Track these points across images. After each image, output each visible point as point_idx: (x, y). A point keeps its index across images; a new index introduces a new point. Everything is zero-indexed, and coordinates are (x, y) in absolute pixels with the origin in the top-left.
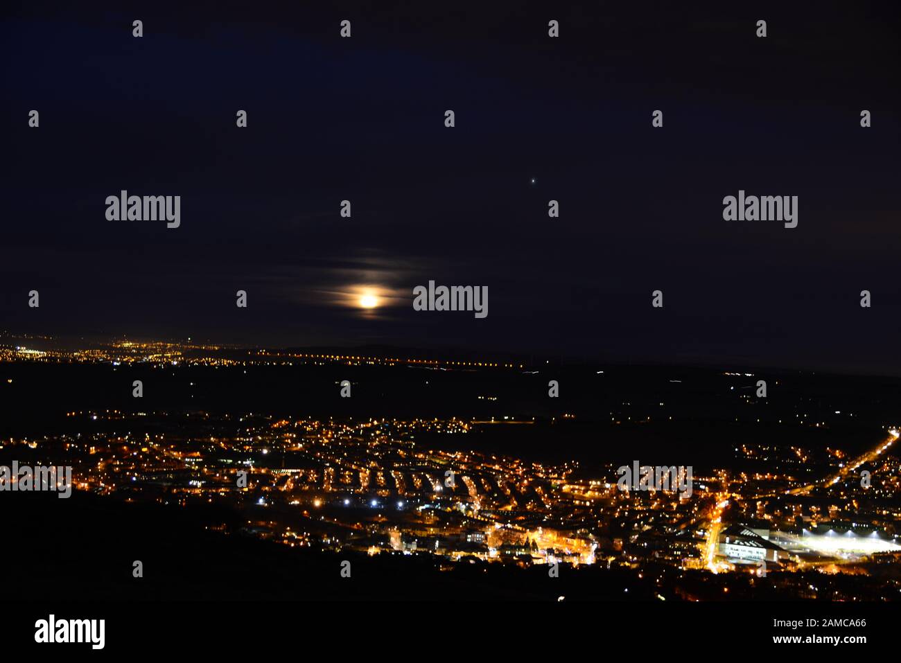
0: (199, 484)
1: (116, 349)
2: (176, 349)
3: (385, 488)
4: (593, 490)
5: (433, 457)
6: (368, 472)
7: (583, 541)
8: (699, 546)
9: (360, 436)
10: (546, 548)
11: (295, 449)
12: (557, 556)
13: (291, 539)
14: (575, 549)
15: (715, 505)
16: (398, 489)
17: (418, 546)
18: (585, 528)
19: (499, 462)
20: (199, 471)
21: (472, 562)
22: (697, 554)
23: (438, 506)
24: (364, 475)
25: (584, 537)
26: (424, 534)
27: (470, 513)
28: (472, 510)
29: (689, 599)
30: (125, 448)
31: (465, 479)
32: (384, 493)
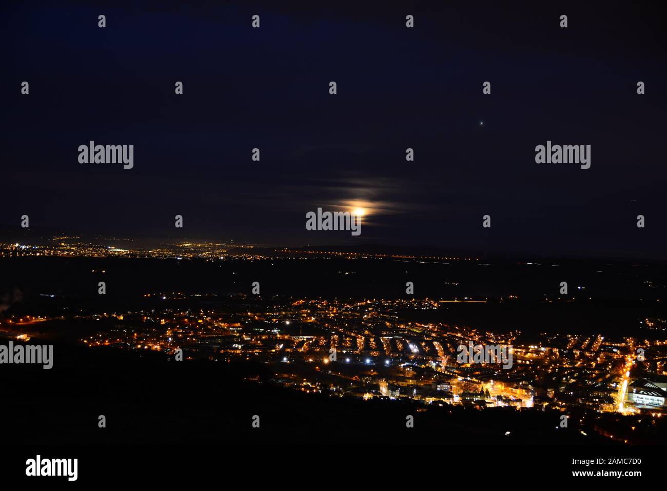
0: (240, 347)
1: (179, 248)
2: (222, 248)
3: (375, 350)
4: (532, 352)
5: (411, 327)
6: (363, 338)
7: (524, 390)
8: (612, 395)
9: (357, 312)
10: (496, 395)
11: (309, 321)
12: (504, 401)
13: (307, 387)
14: (518, 397)
15: (625, 364)
16: (385, 351)
17: (400, 394)
18: (525, 381)
19: (461, 331)
20: (239, 337)
21: (440, 405)
22: (611, 401)
23: (415, 364)
24: (360, 341)
25: (524, 387)
26: (405, 384)
27: (439, 369)
28: (441, 367)
29: (605, 435)
30: (186, 320)
31: (435, 343)
32: (375, 354)
